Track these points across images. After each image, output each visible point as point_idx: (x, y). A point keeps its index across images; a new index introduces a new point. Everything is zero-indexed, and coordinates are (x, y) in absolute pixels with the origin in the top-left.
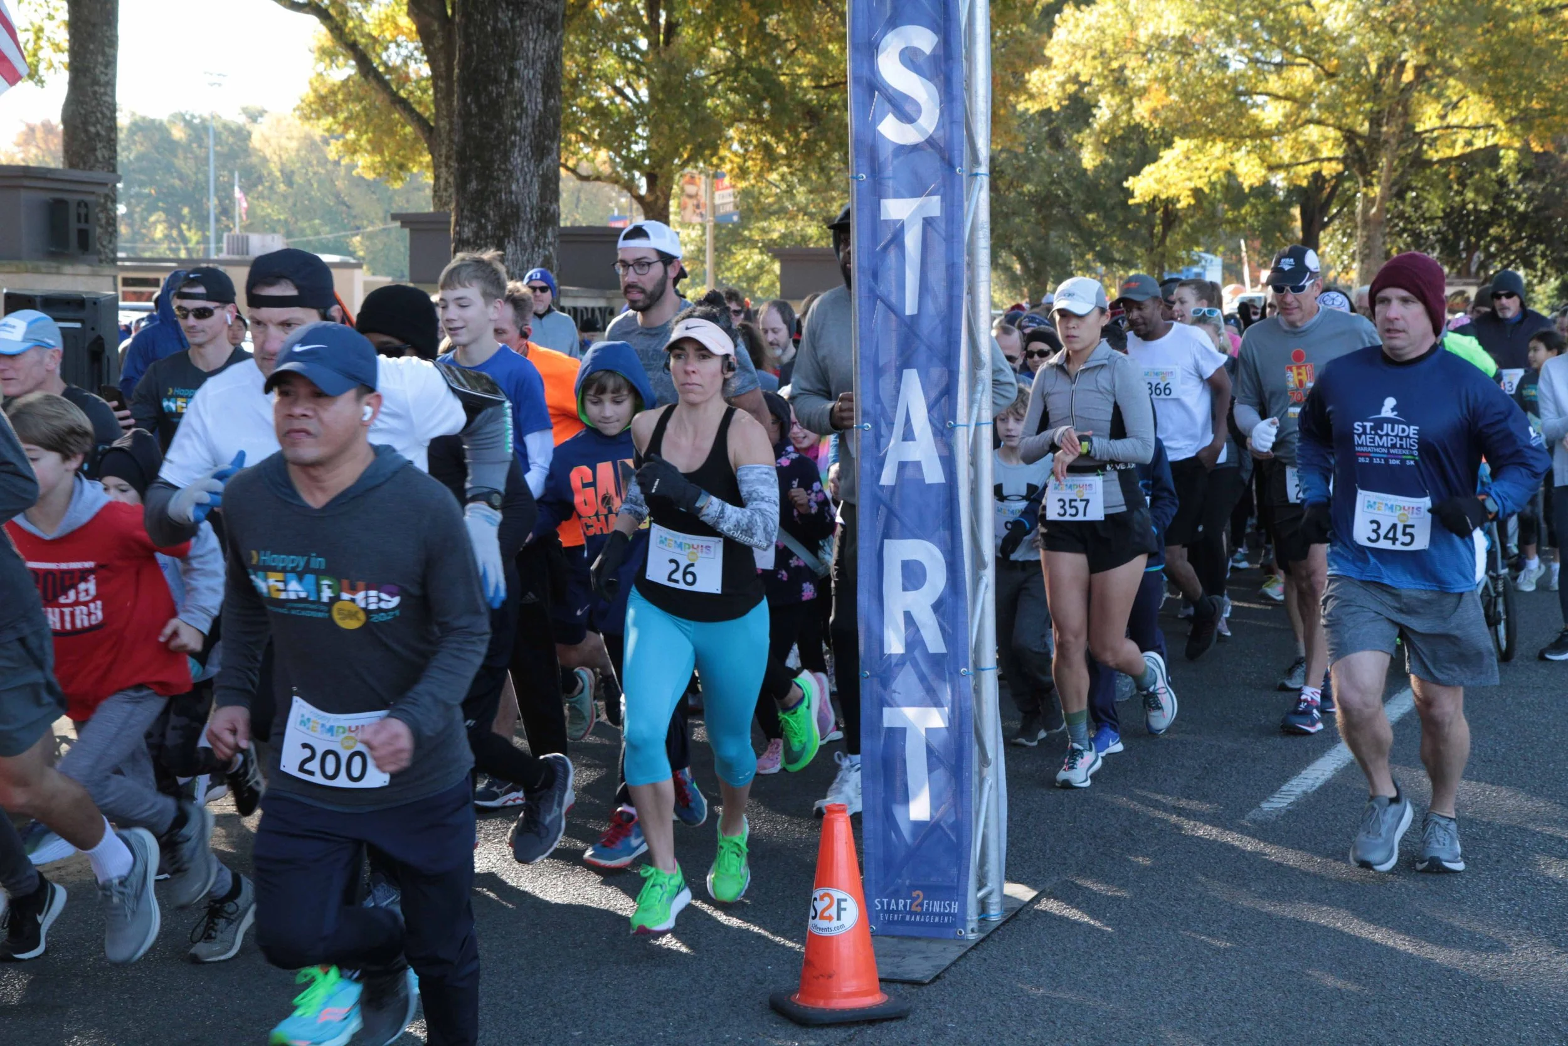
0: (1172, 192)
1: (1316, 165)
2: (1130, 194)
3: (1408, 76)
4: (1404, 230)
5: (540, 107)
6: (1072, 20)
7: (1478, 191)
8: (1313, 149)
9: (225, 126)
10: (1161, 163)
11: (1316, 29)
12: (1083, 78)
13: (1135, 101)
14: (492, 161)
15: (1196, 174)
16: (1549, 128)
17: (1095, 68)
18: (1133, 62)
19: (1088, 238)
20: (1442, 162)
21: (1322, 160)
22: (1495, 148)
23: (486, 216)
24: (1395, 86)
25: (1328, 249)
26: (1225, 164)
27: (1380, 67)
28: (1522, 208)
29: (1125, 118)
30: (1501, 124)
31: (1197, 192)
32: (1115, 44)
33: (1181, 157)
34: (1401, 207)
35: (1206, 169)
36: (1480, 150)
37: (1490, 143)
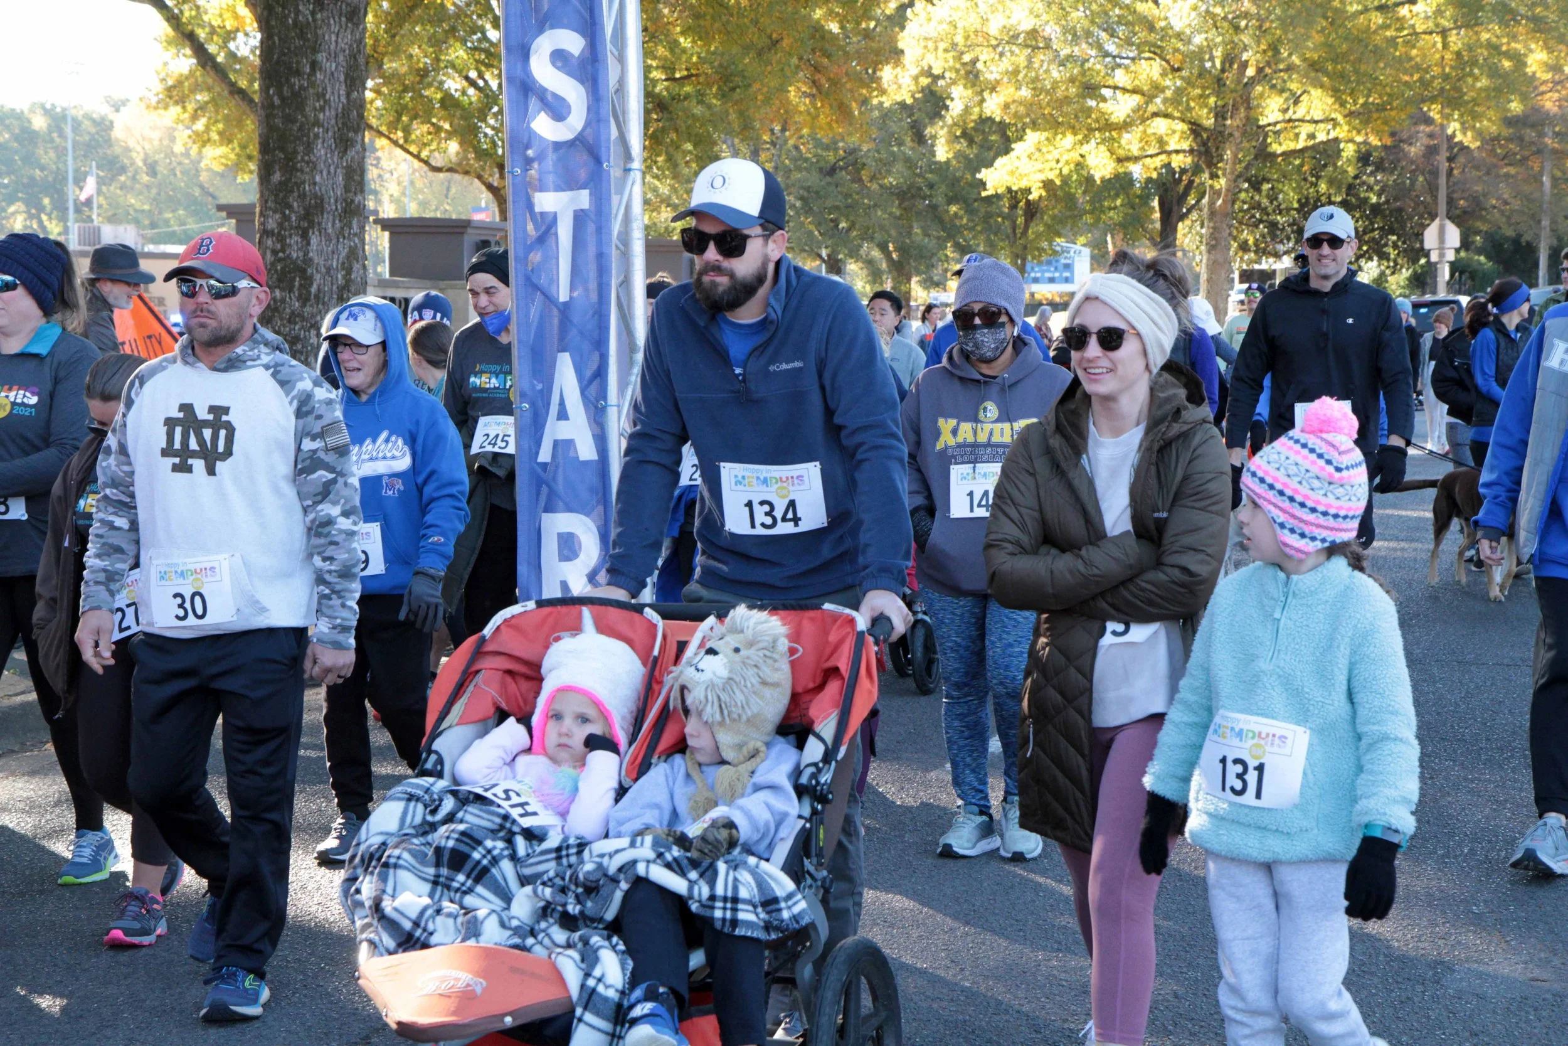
0: (1023, 184)
1: (1163, 157)
2: (983, 184)
3: (1250, 72)
4: (1261, 221)
5: (344, 99)
6: (923, 16)
7: (1331, 182)
8: (1161, 142)
9: (87, 116)
10: (1012, 154)
11: (1163, 24)
12: (936, 71)
13: (986, 94)
14: (295, 152)
15: (1047, 166)
16: (1386, 122)
17: (946, 61)
18: (985, 55)
19: (951, 231)
20: (1286, 154)
21: (1169, 153)
22: (1336, 140)
23: (290, 207)
24: (1239, 81)
25: (1187, 241)
26: (1075, 156)
27: (1223, 63)
28: (1374, 199)
29: (977, 110)
30: (1340, 118)
31: (1048, 184)
32: (967, 38)
33: (1033, 150)
34: (1257, 198)
35: (1058, 161)
36: (1322, 143)
37: (1332, 135)
